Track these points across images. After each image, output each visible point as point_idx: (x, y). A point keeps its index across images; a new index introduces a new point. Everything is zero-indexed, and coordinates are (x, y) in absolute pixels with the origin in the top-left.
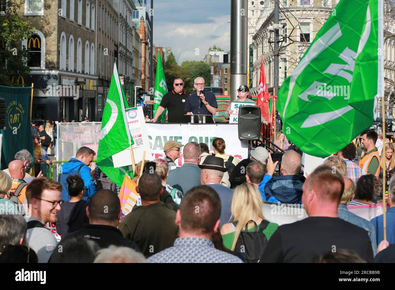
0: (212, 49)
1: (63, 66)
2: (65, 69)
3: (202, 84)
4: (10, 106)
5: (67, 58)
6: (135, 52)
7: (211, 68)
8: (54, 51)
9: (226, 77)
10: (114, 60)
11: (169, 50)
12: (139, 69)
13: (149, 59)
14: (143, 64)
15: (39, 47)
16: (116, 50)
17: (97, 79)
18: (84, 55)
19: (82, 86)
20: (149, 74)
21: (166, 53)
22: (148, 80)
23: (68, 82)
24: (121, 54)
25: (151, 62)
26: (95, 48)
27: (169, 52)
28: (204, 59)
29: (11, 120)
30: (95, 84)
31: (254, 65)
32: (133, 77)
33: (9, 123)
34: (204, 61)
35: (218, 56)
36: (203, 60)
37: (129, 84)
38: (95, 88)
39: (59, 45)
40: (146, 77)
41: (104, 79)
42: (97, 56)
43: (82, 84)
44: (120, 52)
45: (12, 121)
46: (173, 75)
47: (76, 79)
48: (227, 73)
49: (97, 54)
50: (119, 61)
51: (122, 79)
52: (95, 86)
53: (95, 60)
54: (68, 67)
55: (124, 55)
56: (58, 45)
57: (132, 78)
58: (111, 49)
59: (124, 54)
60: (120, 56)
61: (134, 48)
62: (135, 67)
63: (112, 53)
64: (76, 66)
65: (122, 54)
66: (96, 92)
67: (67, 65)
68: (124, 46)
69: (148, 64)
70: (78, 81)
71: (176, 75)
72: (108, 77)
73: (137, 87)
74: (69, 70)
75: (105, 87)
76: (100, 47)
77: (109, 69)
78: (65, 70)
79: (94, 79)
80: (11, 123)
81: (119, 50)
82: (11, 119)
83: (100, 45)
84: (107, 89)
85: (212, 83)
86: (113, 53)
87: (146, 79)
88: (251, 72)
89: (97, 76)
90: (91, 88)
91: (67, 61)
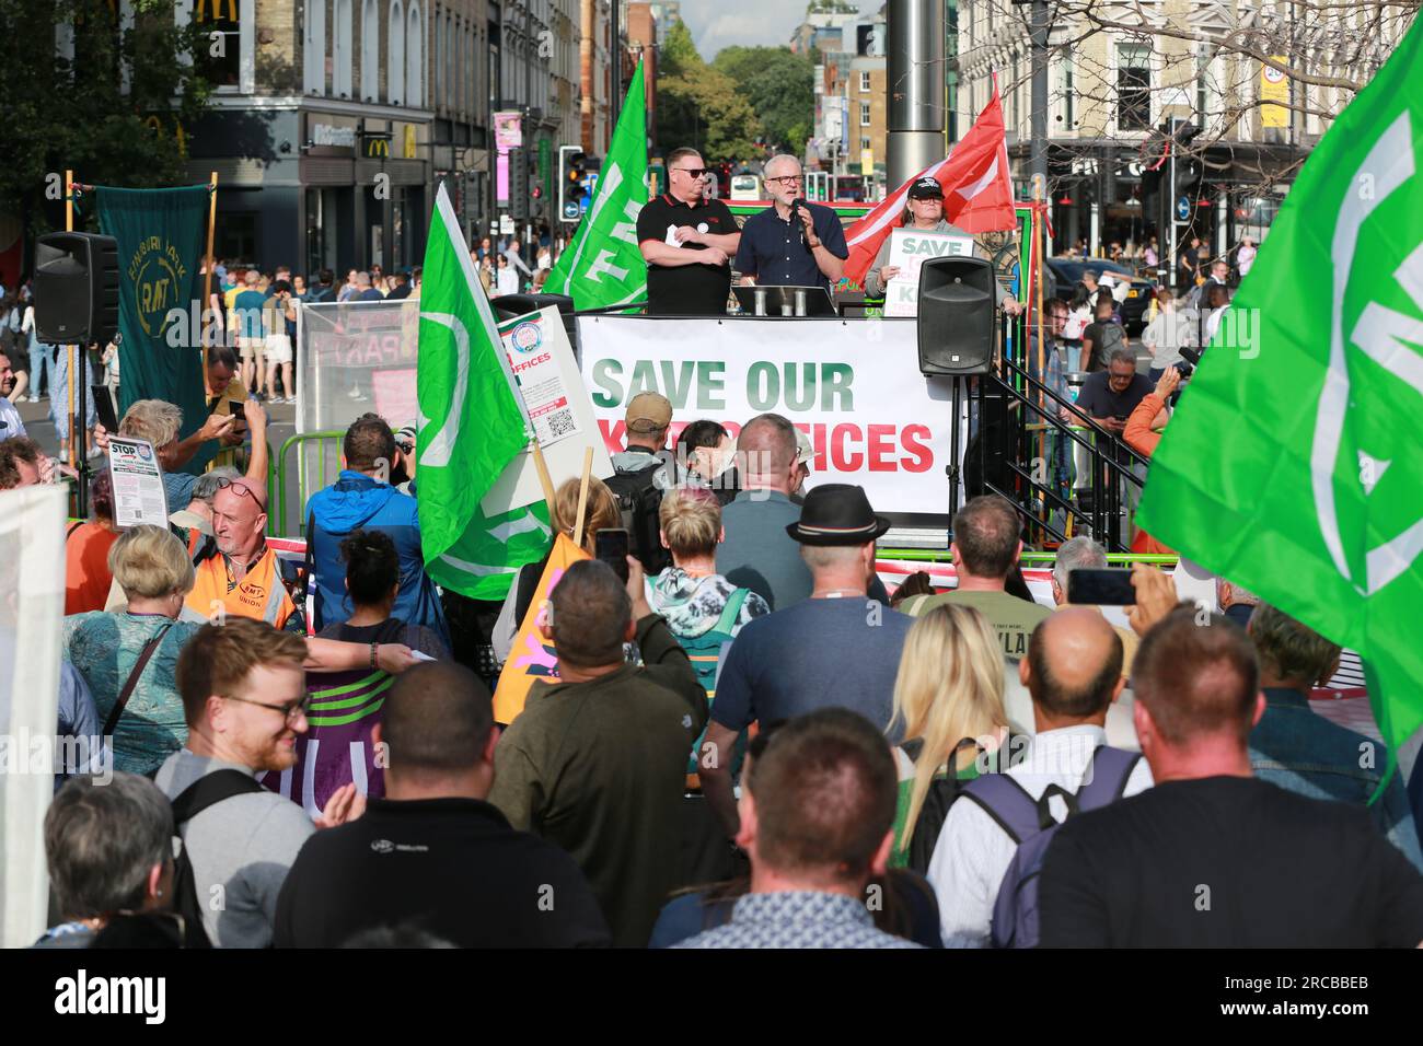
0: (819, 7)
1: (313, 79)
2: (322, 92)
3: (793, 178)
4: (140, 253)
5: (329, 54)
6: (558, 23)
7: (817, 72)
8: (282, 32)
9: (866, 102)
10: (489, 51)
11: (674, 12)
12: (573, 80)
13: (607, 45)
14: (585, 62)
15: (233, 18)
16: (493, 19)
17: (431, 121)
18: (387, 40)
19: (379, 146)
20: (606, 96)
21: (663, 21)
22: (604, 116)
23: (334, 134)
24: (509, 34)
25: (614, 55)
26: (422, 14)
27: (672, 17)
28: (791, 41)
29: (147, 302)
30: (425, 139)
31: (961, 66)
32: (553, 107)
33: (140, 312)
34: (793, 46)
35: (840, 30)
36: (787, 44)
37: (539, 131)
38: (425, 153)
39: (301, 9)
40: (597, 106)
41: (454, 119)
42: (430, 42)
43: (379, 140)
44: (506, 27)
45: (151, 305)
46: (687, 96)
47: (360, 124)
48: (868, 87)
49: (430, 36)
50: (504, 55)
51: (516, 120)
52: (425, 144)
53: (423, 57)
54: (332, 84)
55: (521, 36)
56: (296, 9)
57: (551, 111)
58: (476, 18)
59: (520, 33)
60: (508, 38)
61: (553, 11)
62: (557, 74)
63: (479, 31)
64: (359, 80)
65: (515, 32)
66: (428, 166)
67: (329, 76)
68: (521, 6)
69: (604, 61)
70: (367, 129)
71: (697, 96)
72: (466, 112)
73: (565, 151)
74: (336, 93)
75: (459, 145)
76: (438, 13)
77: (471, 85)
78: (323, 94)
79: (422, 122)
80: (148, 311)
81: (503, 19)
82: (146, 297)
83: (438, 5)
84: (464, 152)
85: (820, 122)
86: (482, 31)
87: (597, 111)
88: (953, 88)
89: (429, 110)
90: (412, 153)
91: (328, 64)
